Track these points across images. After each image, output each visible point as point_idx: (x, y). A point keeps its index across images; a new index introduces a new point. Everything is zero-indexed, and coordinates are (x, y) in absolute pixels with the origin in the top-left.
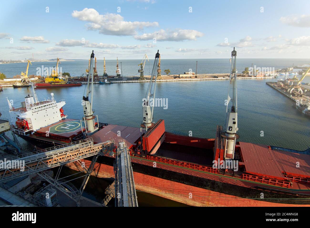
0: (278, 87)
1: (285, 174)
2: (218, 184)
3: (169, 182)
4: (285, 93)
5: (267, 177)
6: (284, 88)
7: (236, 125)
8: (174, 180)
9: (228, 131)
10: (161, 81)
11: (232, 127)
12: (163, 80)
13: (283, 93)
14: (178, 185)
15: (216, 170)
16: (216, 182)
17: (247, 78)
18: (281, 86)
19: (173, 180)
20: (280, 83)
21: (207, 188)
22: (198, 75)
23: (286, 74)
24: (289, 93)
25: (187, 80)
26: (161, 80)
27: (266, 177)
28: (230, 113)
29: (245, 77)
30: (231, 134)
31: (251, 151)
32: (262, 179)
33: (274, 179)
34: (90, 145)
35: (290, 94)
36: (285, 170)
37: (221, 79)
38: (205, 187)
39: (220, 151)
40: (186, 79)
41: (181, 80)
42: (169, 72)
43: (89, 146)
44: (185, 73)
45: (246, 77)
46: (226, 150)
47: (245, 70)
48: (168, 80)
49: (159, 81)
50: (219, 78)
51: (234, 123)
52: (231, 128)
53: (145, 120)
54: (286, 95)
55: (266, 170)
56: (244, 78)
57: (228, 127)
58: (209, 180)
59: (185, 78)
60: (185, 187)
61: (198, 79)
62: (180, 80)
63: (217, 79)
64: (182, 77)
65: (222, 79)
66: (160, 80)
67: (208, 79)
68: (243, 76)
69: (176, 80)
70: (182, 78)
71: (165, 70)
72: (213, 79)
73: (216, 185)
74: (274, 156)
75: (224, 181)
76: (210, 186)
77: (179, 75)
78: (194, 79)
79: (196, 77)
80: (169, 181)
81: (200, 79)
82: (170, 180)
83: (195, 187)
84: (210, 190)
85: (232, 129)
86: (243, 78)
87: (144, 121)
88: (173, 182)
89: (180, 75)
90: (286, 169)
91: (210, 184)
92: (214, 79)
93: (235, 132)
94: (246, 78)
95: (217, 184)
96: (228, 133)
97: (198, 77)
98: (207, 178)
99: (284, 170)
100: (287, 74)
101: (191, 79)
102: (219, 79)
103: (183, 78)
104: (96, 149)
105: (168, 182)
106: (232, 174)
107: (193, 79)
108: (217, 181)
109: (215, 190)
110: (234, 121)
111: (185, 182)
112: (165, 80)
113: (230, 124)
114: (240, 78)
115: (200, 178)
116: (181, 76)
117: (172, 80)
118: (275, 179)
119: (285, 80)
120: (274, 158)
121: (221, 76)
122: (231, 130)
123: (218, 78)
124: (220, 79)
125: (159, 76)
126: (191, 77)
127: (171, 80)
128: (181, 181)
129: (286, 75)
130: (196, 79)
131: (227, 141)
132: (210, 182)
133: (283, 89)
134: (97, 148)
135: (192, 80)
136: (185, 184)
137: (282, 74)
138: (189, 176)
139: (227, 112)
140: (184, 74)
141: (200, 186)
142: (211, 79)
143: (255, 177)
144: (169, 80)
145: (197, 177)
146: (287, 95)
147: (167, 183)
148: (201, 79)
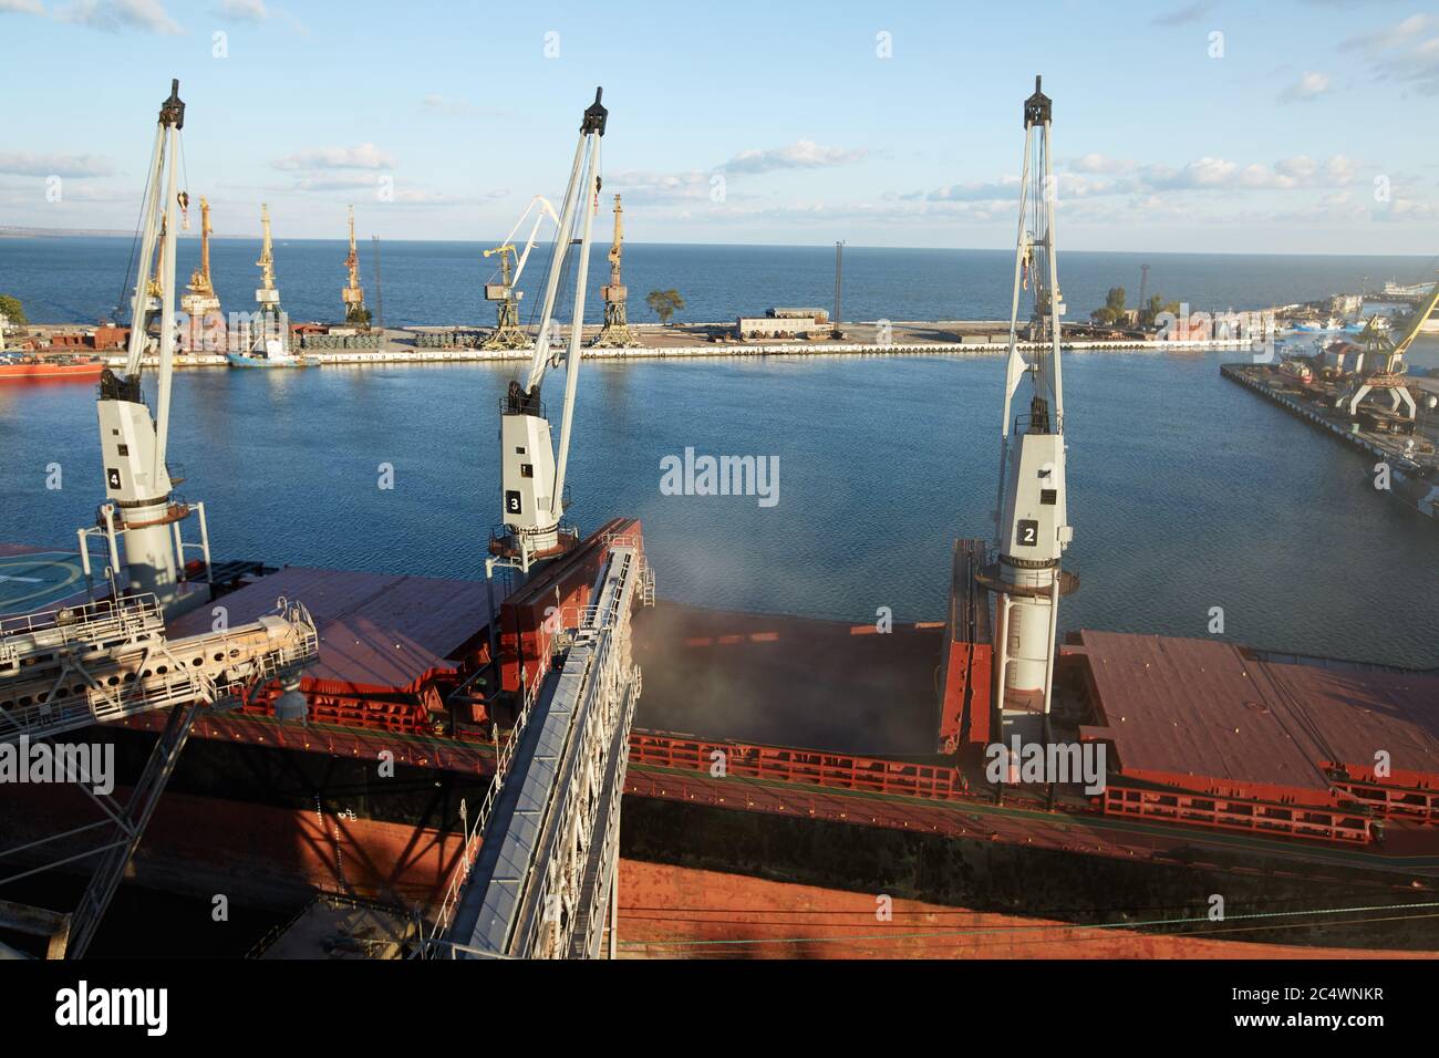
0: (1286, 386)
1: (1338, 773)
2: (964, 858)
3: (667, 875)
4: (1322, 417)
5: (1238, 794)
6: (1317, 389)
7: (1060, 509)
8: (699, 858)
9: (1016, 551)
10: (625, 356)
11: (1034, 525)
12: (637, 351)
13: (1312, 416)
14: (725, 889)
15: (948, 778)
16: (949, 846)
17: (1118, 344)
18: (1302, 379)
19: (690, 857)
20: (1296, 364)
21: (899, 886)
22: (845, 327)
23: (1324, 327)
24: (1343, 416)
25: (785, 349)
26: (630, 352)
27: (1231, 793)
28: (1025, 436)
29: (1106, 339)
30: (1032, 565)
31: (1146, 674)
32: (1211, 806)
33: (1279, 801)
34: (140, 639)
35: (1349, 420)
36: (1337, 754)
37: (977, 350)
38: (890, 883)
39: (971, 658)
40: (780, 344)
41: (750, 349)
42: (676, 303)
43: (130, 641)
44: (770, 315)
45: (1114, 339)
46: (1005, 659)
47: (1110, 300)
48: (668, 351)
49: (614, 352)
50: (970, 344)
51: (1048, 497)
52: (1032, 531)
53: (518, 511)
54: (1328, 425)
55: (1234, 757)
56: (1101, 344)
57: (1015, 523)
58: (908, 834)
59: (772, 341)
60: (765, 896)
61: (849, 348)
62: (743, 349)
63: (956, 346)
64: (754, 335)
65: (982, 350)
66: (621, 352)
67: (906, 347)
68: (1097, 335)
69: (716, 350)
70: (753, 341)
71: (654, 295)
72: (931, 347)
73: (954, 862)
74: (1273, 693)
75: (995, 833)
76: (915, 872)
77: (739, 323)
78: (824, 348)
79: (836, 336)
80: (670, 869)
81: (856, 347)
82: (676, 864)
83: (827, 891)
84: (920, 898)
85: (1035, 536)
86: (1096, 344)
87: (508, 518)
88: (689, 874)
89: (743, 322)
90: (1342, 751)
91: (913, 859)
92: (937, 347)
93: (1057, 555)
94: (1112, 344)
95: (958, 854)
96: (1017, 560)
97: (845, 336)
98: (898, 823)
99: (1335, 757)
100: (1333, 326)
101: (804, 348)
102: (969, 346)
103: (762, 341)
104: (183, 664)
105: (658, 877)
106: (1041, 796)
107: (818, 348)
108: (959, 839)
109: (947, 893)
110: (1046, 484)
111: (765, 868)
112: (651, 352)
113: (1026, 504)
114: (1084, 344)
115: (855, 828)
116: (747, 326)
117: (695, 350)
118: (1284, 802)
119: (1323, 353)
120: (1275, 699)
121: (977, 333)
122: (1034, 544)
123: (959, 341)
124: (973, 347)
125: (612, 327)
126: (804, 336)
127: (688, 351)
128: (740, 863)
129: (1324, 332)
130: (837, 348)
131: (1008, 604)
132: (915, 849)
133: (1310, 395)
134: (189, 662)
135: (811, 349)
136: (766, 877)
137: (1307, 330)
138: (792, 821)
139: (1005, 433)
140: (768, 317)
141: (859, 881)
142: (925, 347)
143: (1174, 802)
144: (674, 351)
145: (842, 824)
146: (1334, 428)
147: (656, 882)
148: (867, 348)
